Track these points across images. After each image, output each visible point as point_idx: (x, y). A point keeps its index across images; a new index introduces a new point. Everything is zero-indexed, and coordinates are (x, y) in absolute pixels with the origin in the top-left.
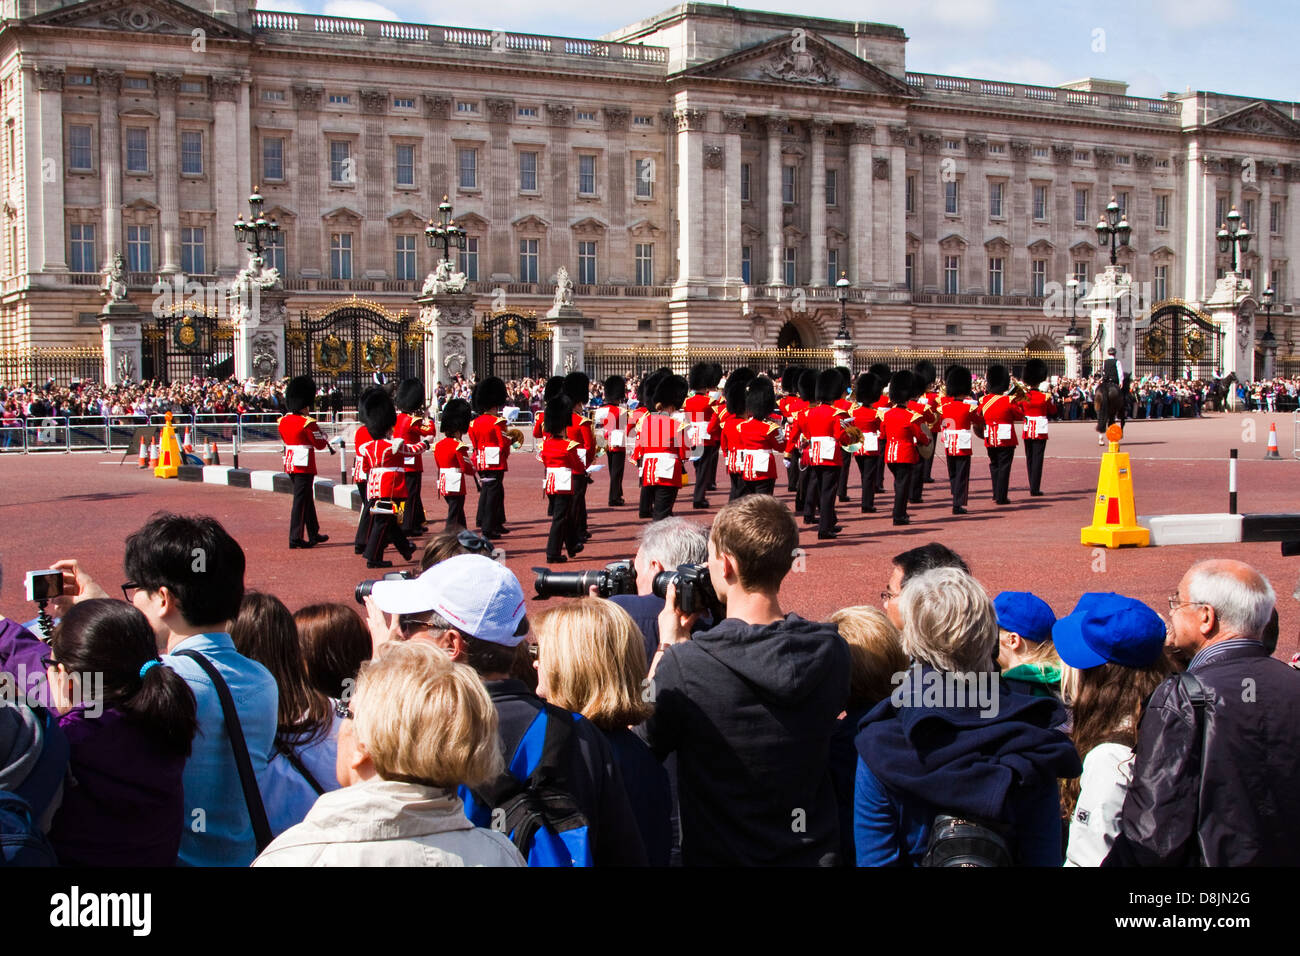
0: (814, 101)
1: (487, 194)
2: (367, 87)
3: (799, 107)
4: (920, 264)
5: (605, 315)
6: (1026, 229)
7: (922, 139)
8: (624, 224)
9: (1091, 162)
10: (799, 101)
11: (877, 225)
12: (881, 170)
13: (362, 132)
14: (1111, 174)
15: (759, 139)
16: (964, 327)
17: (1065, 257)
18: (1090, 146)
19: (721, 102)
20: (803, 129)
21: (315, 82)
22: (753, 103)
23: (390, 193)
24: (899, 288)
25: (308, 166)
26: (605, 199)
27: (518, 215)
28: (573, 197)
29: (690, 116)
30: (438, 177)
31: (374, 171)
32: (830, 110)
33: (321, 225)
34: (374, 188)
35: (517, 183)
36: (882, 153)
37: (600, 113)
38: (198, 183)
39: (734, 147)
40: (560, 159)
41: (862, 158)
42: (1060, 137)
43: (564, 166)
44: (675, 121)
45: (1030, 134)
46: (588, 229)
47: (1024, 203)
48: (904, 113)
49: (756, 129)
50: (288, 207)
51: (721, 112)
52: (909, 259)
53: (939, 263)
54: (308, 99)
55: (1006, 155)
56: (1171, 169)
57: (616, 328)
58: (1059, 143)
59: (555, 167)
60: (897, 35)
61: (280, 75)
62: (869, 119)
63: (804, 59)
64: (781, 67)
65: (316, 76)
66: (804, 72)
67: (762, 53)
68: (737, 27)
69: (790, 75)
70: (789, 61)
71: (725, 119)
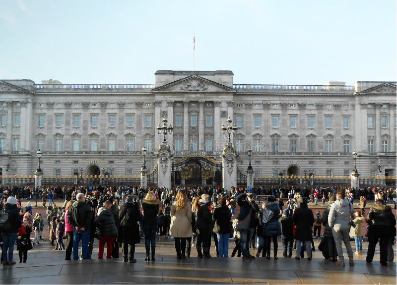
0: (198, 95)
1: (99, 128)
2: (66, 101)
3: (193, 97)
6: (287, 131)
8: (140, 134)
9: (315, 108)
10: (194, 96)
12: (224, 114)
13: (65, 113)
14: (324, 111)
17: (304, 139)
18: (313, 102)
21: (52, 101)
22: (177, 98)
23: (71, 128)
25: (50, 122)
26: (135, 127)
27: (108, 133)
28: (125, 127)
29: (155, 102)
30: (85, 124)
31: (68, 123)
32: (205, 98)
33: (53, 138)
34: (67, 127)
36: (224, 109)
37: (134, 104)
39: (171, 110)
40: (121, 117)
41: (217, 111)
42: (301, 100)
43: (123, 119)
46: (129, 136)
47: (286, 123)
48: (232, 97)
50: (44, 133)
51: (167, 101)
53: (252, 142)
54: (50, 105)
55: (279, 107)
56: (350, 108)
58: (300, 102)
59: (120, 119)
60: (230, 73)
61: (43, 100)
62: (219, 100)
63: (194, 83)
64: (186, 86)
65: (52, 99)
66: (194, 87)
67: (180, 83)
68: (172, 76)
69: (189, 89)
70: (189, 84)
71: (168, 103)
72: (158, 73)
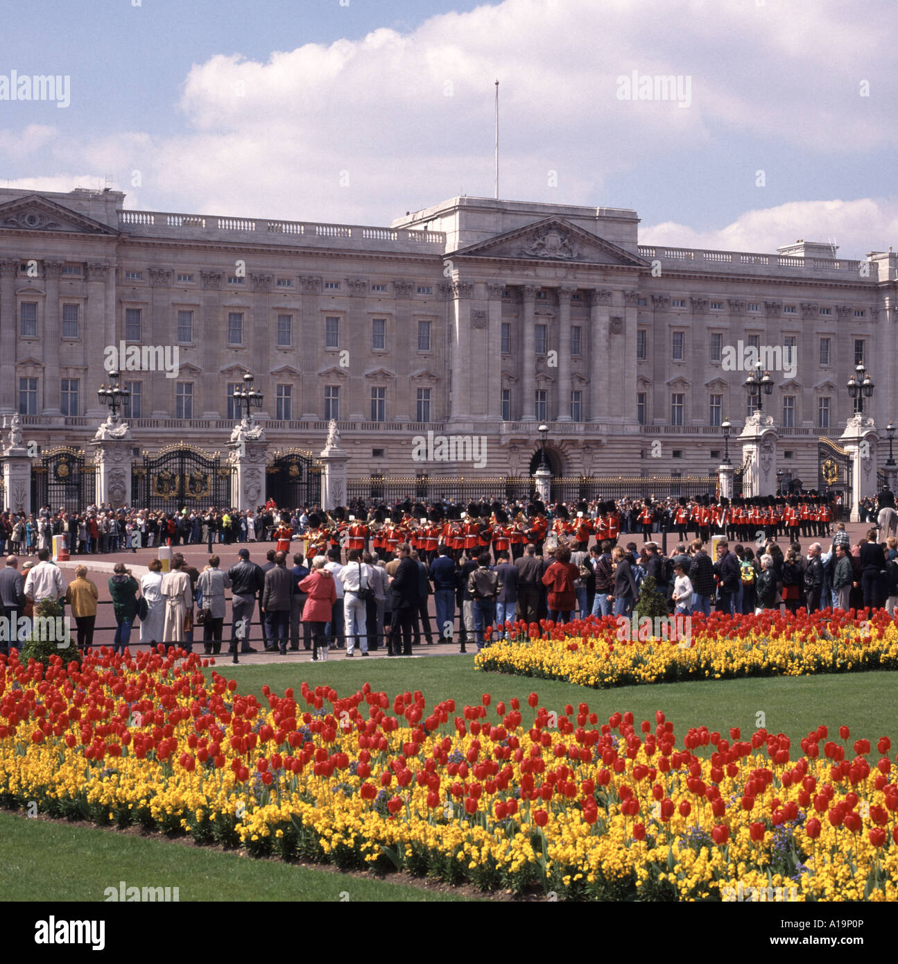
0: (561, 272)
1: (300, 350)
2: (207, 268)
3: (546, 277)
4: (650, 401)
5: (391, 446)
7: (653, 300)
8: (407, 373)
9: (798, 314)
10: (550, 273)
11: (613, 371)
12: (616, 326)
13: (202, 303)
14: (815, 323)
15: (517, 303)
16: (687, 452)
18: (797, 302)
19: (484, 275)
20: (552, 294)
21: (166, 265)
22: (512, 276)
23: (223, 350)
24: (632, 421)
26: (393, 353)
27: (323, 368)
28: (367, 352)
29: (459, 286)
30: (261, 338)
31: (211, 334)
32: (574, 279)
34: (211, 347)
35: (323, 342)
36: (618, 312)
37: (389, 286)
38: (75, 345)
39: (496, 311)
40: (357, 322)
41: (602, 317)
42: (771, 294)
43: (360, 327)
44: (450, 290)
45: (744, 293)
46: (379, 377)
48: (637, 279)
49: (515, 294)
51: (486, 283)
52: (642, 397)
53: (667, 400)
54: (161, 278)
55: (726, 310)
56: (868, 318)
57: (400, 456)
58: (770, 300)
59: (354, 328)
61: (139, 260)
62: (607, 286)
63: (553, 239)
64: (535, 246)
65: (167, 260)
66: (554, 249)
67: (519, 235)
68: (500, 215)
69: (542, 252)
70: (541, 241)
71: (489, 288)
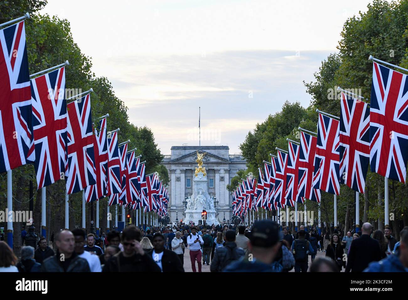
11: (221, 191)
12: (222, 179)
19: (179, 167)
22: (187, 167)
24: (227, 206)
32: (208, 167)
36: (222, 175)
39: (183, 176)
41: (217, 176)
48: (228, 166)
60: (226, 148)
62: (218, 168)
64: (194, 158)
67: (189, 156)
68: (184, 150)
70: (196, 157)
71: (181, 170)
72: (174, 148)
